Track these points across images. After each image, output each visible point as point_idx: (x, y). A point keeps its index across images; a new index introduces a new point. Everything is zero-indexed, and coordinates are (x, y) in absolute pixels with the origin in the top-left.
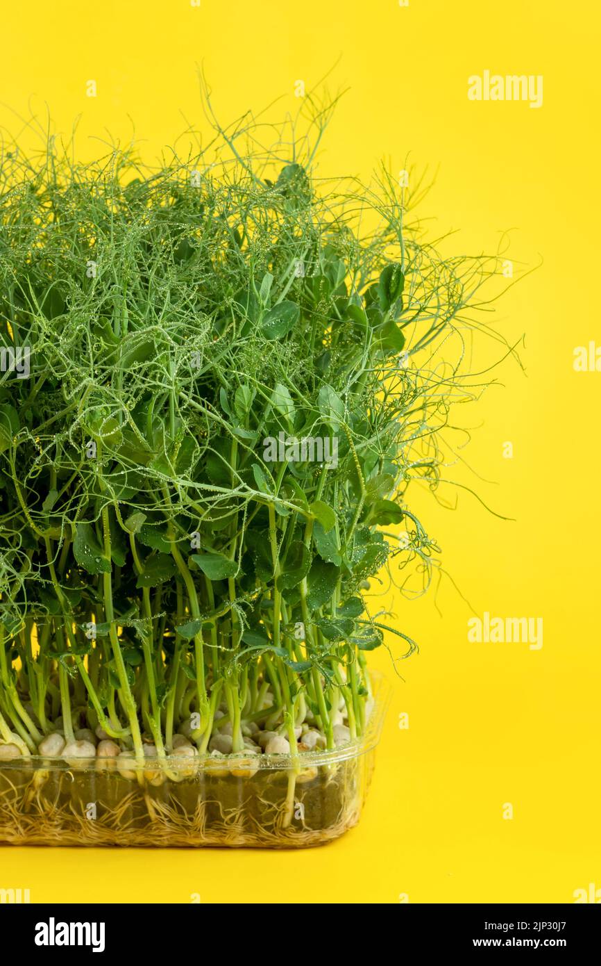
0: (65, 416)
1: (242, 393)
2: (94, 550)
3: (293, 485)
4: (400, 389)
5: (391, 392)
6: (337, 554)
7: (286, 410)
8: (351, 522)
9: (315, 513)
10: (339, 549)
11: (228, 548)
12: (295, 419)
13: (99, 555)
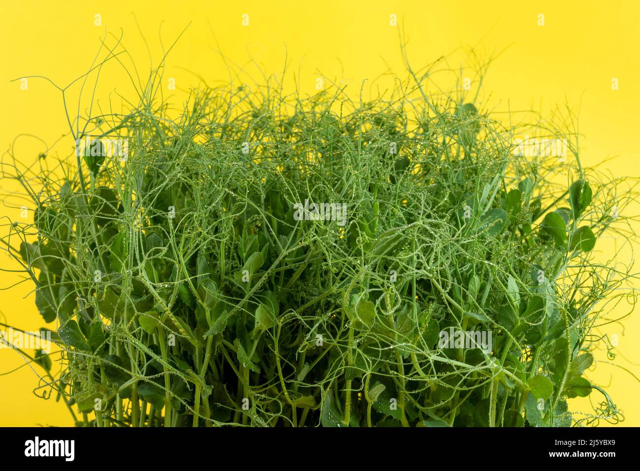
0: (320, 301)
1: (475, 282)
2: (335, 416)
3: (513, 362)
4: (590, 283)
5: (582, 286)
6: (541, 421)
7: (515, 297)
8: (555, 395)
9: (531, 386)
10: (543, 418)
11: (449, 416)
12: (520, 305)
13: (340, 420)
